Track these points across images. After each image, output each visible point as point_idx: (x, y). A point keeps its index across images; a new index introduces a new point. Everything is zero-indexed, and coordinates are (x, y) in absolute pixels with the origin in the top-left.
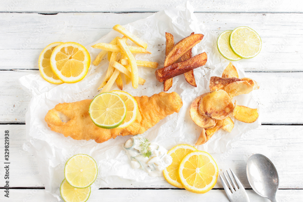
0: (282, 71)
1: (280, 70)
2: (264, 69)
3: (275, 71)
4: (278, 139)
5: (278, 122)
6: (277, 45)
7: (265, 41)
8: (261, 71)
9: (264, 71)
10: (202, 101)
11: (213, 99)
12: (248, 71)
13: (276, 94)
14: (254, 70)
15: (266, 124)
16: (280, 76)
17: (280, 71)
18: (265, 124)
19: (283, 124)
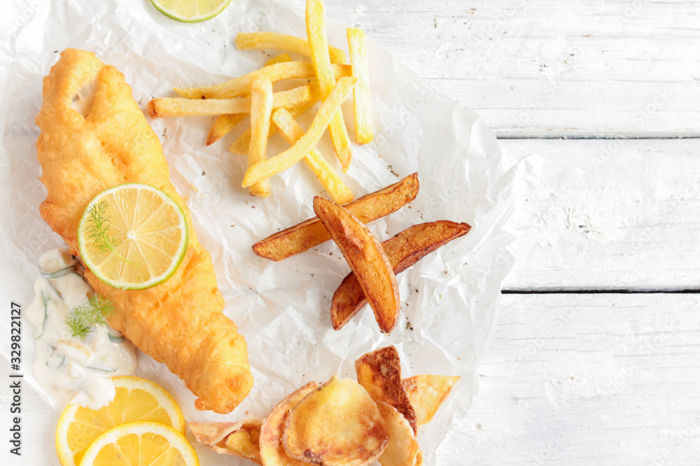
0: (656, 136)
1: (649, 133)
2: (602, 131)
3: (635, 136)
4: (645, 334)
5: (644, 284)
6: (639, 60)
7: (604, 49)
8: (595, 134)
9: (602, 136)
10: (292, 417)
11: (327, 412)
12: (556, 135)
13: (638, 201)
14: (575, 133)
15: (611, 289)
16: (649, 150)
17: (650, 136)
18: (608, 289)
19: (657, 289)
